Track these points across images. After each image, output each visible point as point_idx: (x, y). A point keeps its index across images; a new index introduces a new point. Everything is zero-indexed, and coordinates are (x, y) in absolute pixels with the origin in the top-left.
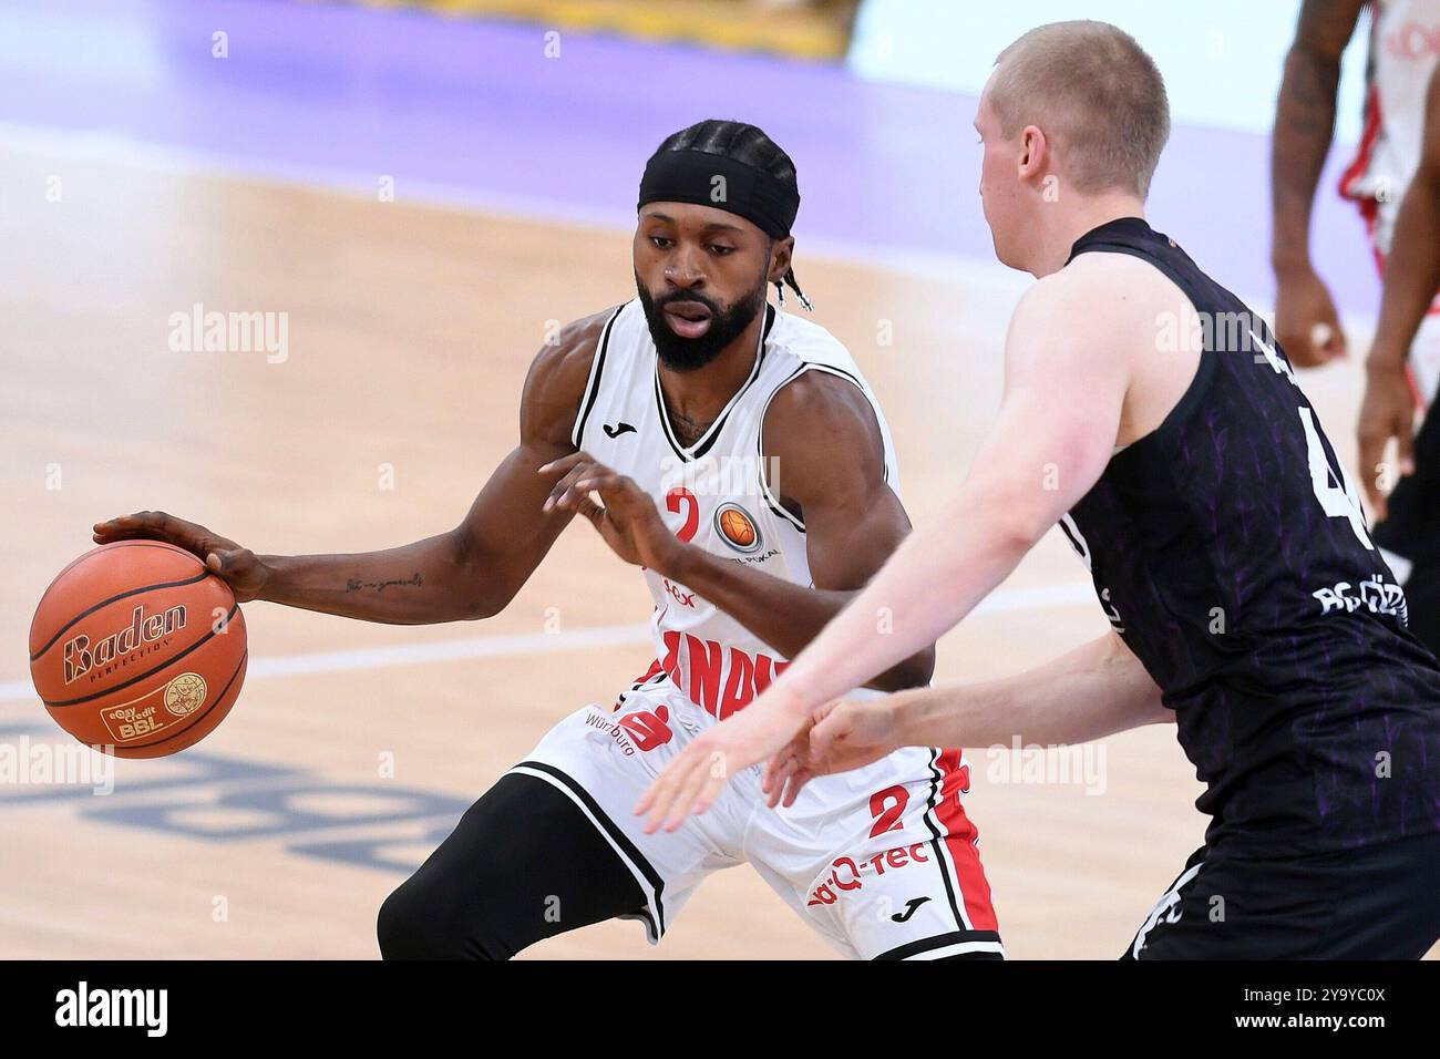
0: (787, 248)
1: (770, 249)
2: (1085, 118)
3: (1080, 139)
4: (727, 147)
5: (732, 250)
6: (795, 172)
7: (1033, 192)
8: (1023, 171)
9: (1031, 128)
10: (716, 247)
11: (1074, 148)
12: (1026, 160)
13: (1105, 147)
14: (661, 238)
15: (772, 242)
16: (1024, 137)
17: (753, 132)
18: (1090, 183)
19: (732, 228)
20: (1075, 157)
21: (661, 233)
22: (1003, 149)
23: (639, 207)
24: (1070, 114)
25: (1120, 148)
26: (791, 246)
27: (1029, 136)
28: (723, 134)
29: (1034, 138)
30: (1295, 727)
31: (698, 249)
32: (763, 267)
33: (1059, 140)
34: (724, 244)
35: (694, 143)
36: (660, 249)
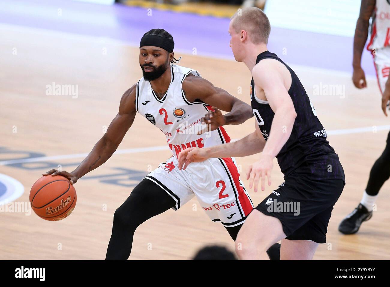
0: (172, 55)
1: (168, 55)
2: (255, 27)
3: (253, 32)
4: (157, 33)
5: (160, 55)
6: (172, 38)
7: (243, 44)
8: (242, 40)
9: (243, 30)
10: (156, 55)
11: (252, 34)
12: (242, 37)
13: (259, 33)
14: (144, 54)
15: (169, 53)
16: (241, 33)
17: (162, 30)
18: (256, 42)
19: (159, 50)
20: (253, 36)
21: (145, 52)
22: (236, 36)
23: (140, 48)
24: (251, 27)
25: (262, 34)
26: (173, 54)
27: (242, 32)
28: (156, 31)
29: (243, 32)
30: (306, 157)
31: (152, 55)
32: (167, 58)
33: (249, 33)
34: (158, 54)
35: (150, 33)
36: (144, 56)
